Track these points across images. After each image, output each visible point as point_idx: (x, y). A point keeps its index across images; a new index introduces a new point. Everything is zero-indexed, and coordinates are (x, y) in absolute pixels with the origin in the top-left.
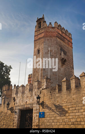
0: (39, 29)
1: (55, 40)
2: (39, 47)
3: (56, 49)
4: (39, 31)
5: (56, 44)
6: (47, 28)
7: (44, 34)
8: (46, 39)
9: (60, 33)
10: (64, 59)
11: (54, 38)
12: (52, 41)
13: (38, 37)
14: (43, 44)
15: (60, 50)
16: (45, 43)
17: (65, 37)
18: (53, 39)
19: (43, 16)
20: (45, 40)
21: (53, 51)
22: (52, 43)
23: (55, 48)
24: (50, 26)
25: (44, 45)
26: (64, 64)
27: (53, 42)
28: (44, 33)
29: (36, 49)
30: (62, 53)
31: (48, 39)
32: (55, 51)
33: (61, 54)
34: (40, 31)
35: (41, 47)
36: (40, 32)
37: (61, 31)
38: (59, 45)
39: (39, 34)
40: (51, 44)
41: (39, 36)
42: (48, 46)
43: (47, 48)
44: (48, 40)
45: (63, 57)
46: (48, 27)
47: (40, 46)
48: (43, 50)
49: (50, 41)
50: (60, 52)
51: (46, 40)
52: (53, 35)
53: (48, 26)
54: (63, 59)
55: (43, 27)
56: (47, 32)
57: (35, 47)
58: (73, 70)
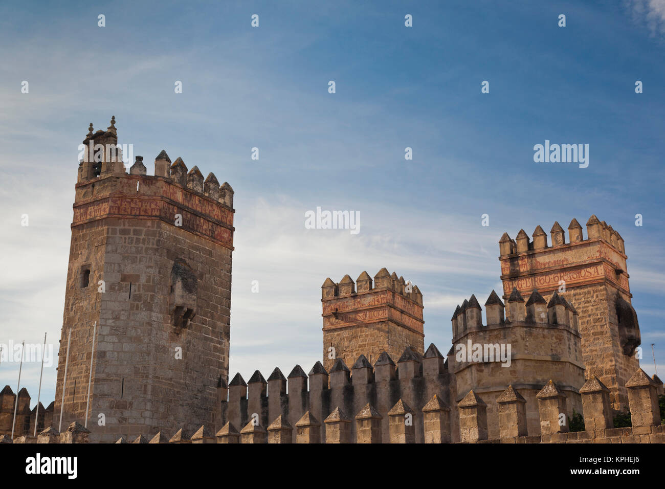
0: (92, 181)
1: (154, 234)
2: (88, 258)
3: (153, 271)
4: (93, 186)
5: (157, 250)
6: (125, 180)
7: (111, 207)
8: (118, 228)
9: (179, 197)
10: (185, 309)
11: (149, 223)
12: (142, 237)
13: (86, 213)
14: (103, 248)
15: (170, 271)
16: (110, 248)
17: (199, 209)
18: (144, 229)
19: (113, 122)
20: (114, 232)
21: (143, 280)
22: (141, 245)
23: (151, 267)
24: (137, 171)
25: (107, 252)
26: (184, 325)
27: (144, 240)
28: (110, 203)
29: (78, 264)
30: (179, 285)
31: (127, 227)
32: (148, 281)
33: (172, 290)
34: (97, 187)
35: (97, 259)
36: (95, 192)
37: (185, 189)
38: (168, 251)
39: (92, 203)
40: (134, 249)
41: (91, 209)
42: (124, 258)
43: (119, 264)
44: (124, 232)
45: (179, 301)
46: (130, 177)
47: (92, 256)
48: (102, 273)
49: (132, 235)
50: (170, 282)
51: (118, 235)
52: (146, 211)
53: (128, 171)
54: (179, 308)
55: (110, 175)
56: (123, 197)
57: (73, 255)
58: (225, 340)
